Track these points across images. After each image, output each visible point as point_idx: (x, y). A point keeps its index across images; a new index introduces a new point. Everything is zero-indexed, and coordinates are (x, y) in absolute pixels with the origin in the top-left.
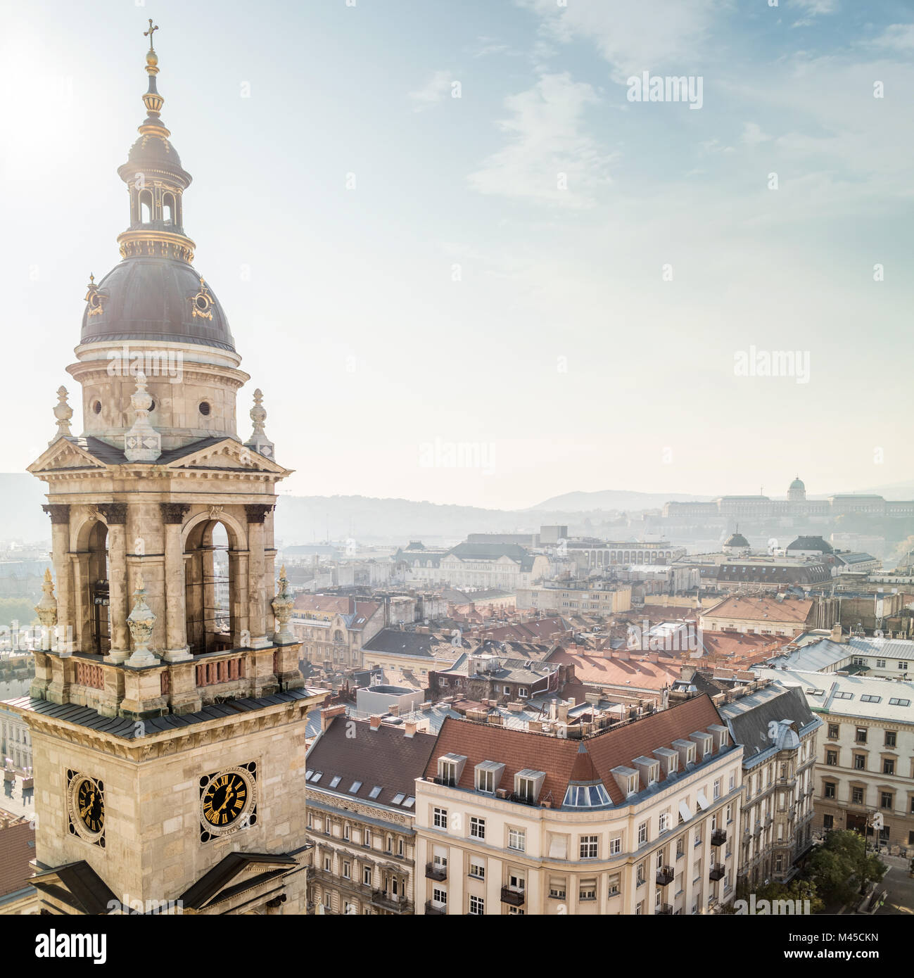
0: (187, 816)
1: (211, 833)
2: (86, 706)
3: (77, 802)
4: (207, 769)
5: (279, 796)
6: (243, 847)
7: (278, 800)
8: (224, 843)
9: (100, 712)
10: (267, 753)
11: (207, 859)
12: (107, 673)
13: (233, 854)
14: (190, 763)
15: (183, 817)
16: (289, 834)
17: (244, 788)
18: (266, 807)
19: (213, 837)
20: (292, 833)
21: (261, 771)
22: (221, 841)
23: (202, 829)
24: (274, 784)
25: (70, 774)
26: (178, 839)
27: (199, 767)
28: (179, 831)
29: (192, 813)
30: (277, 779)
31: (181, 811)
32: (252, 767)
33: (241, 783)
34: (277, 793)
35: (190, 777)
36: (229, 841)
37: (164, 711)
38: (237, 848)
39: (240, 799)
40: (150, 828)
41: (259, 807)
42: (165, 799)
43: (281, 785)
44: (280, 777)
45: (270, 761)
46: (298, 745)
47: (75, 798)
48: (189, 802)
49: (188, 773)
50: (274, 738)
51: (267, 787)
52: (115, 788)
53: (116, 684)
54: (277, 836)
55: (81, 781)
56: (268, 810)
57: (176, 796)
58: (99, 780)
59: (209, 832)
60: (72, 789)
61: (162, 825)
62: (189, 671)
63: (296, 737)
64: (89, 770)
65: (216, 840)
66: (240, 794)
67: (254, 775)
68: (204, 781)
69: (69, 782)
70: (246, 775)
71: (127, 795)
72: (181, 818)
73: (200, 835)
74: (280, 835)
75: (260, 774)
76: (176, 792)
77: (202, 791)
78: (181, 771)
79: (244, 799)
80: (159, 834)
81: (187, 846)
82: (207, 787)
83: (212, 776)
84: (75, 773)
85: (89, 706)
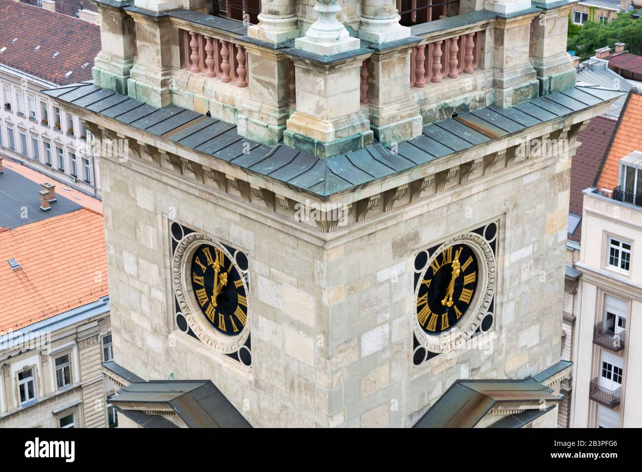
0: (396, 323)
1: (427, 349)
2: (209, 114)
3: (190, 279)
4: (427, 239)
5: (528, 282)
6: (473, 370)
7: (526, 288)
8: (447, 365)
9: (241, 131)
10: (515, 206)
11: (423, 395)
12: (256, 59)
13: (459, 382)
14: (402, 231)
15: (390, 325)
16: (537, 345)
17: (474, 268)
18: (508, 301)
19: (432, 355)
20: (542, 342)
21: (504, 240)
22: (443, 363)
23: (416, 343)
24: (520, 262)
25: (177, 230)
26: (382, 363)
27: (416, 237)
28: (383, 350)
29: (403, 318)
30: (526, 252)
31: (387, 316)
32: (490, 231)
33: (470, 260)
34: (524, 276)
35: (401, 256)
36: (454, 362)
37: (367, 137)
38: (464, 374)
39: (468, 287)
40: (342, 347)
41: (498, 301)
42: (364, 297)
43: (532, 261)
44: (531, 247)
45: (518, 220)
46: (560, 190)
47: (184, 271)
48: (399, 298)
49: (399, 248)
50: (526, 180)
51: (512, 265)
52: (272, 270)
53: (276, 81)
54: (522, 348)
55: (197, 244)
56: (512, 305)
57: (382, 288)
58: (239, 249)
59: (425, 347)
60: (181, 256)
61: (360, 340)
62: (404, 59)
63: (558, 175)
64: (219, 230)
65: (435, 361)
66: (469, 279)
67: (493, 245)
68: (420, 261)
69: (175, 244)
70: (480, 245)
71: (299, 286)
72: (386, 328)
73: (412, 353)
74: (526, 346)
75: (501, 244)
76: (382, 284)
77: (417, 276)
78: (389, 245)
79: (473, 286)
80: (354, 357)
81: (394, 375)
82: (424, 271)
83: (432, 250)
84: (188, 231)
85: (214, 115)
